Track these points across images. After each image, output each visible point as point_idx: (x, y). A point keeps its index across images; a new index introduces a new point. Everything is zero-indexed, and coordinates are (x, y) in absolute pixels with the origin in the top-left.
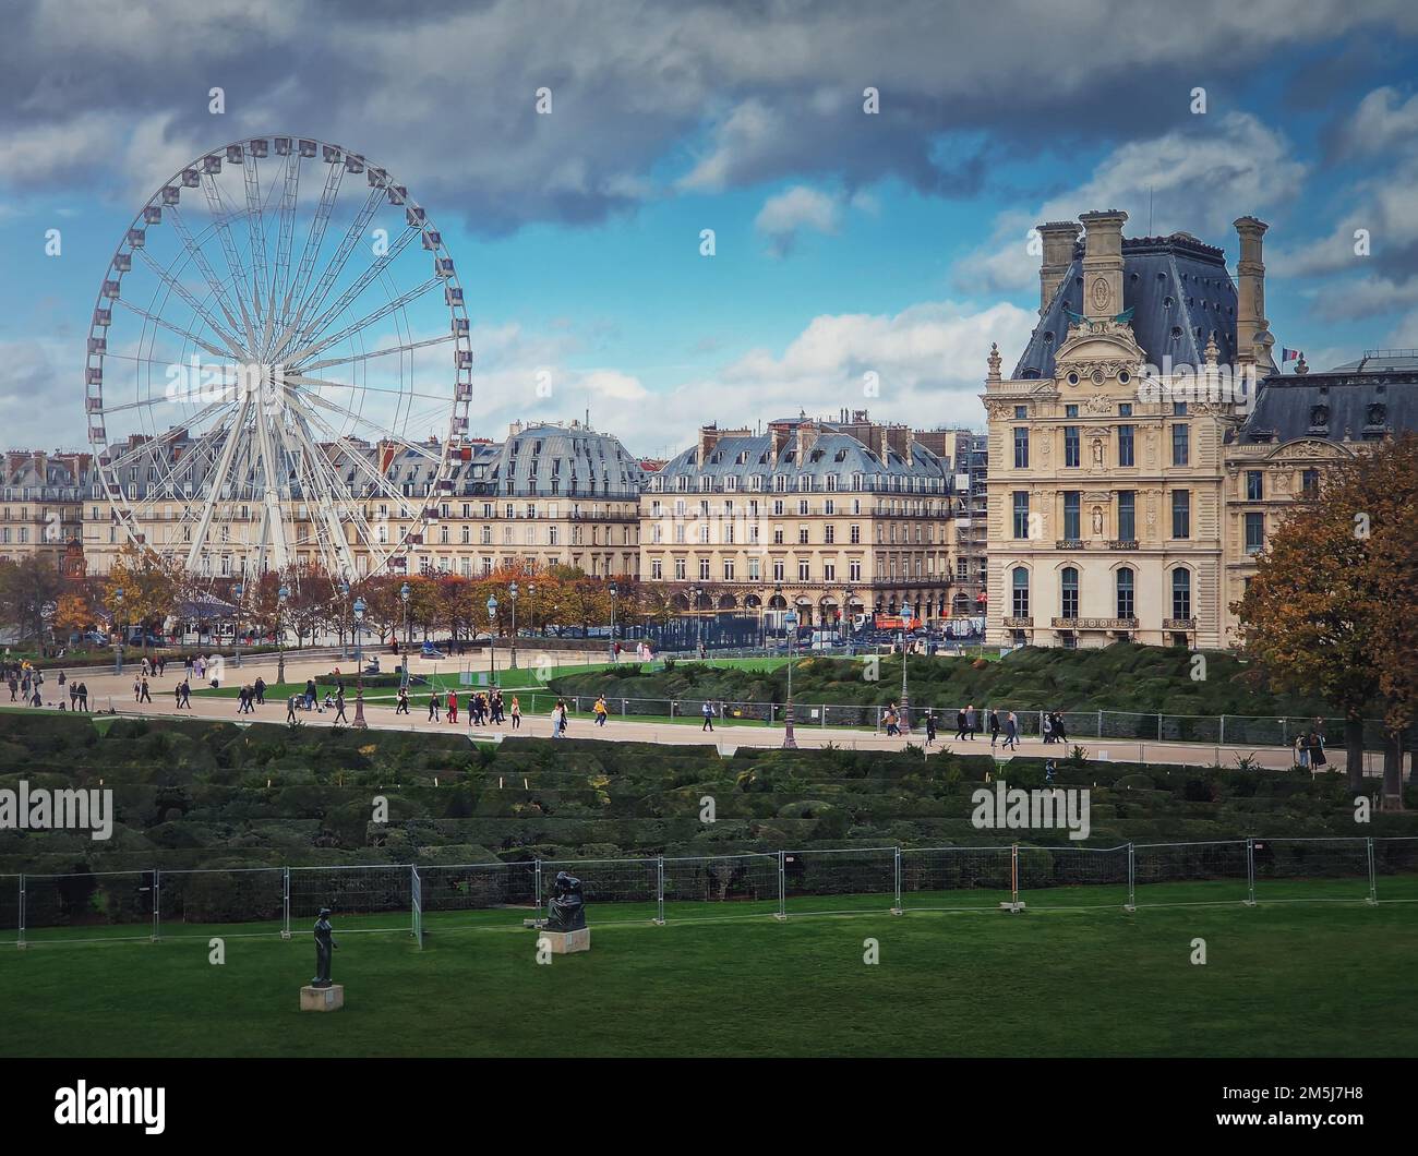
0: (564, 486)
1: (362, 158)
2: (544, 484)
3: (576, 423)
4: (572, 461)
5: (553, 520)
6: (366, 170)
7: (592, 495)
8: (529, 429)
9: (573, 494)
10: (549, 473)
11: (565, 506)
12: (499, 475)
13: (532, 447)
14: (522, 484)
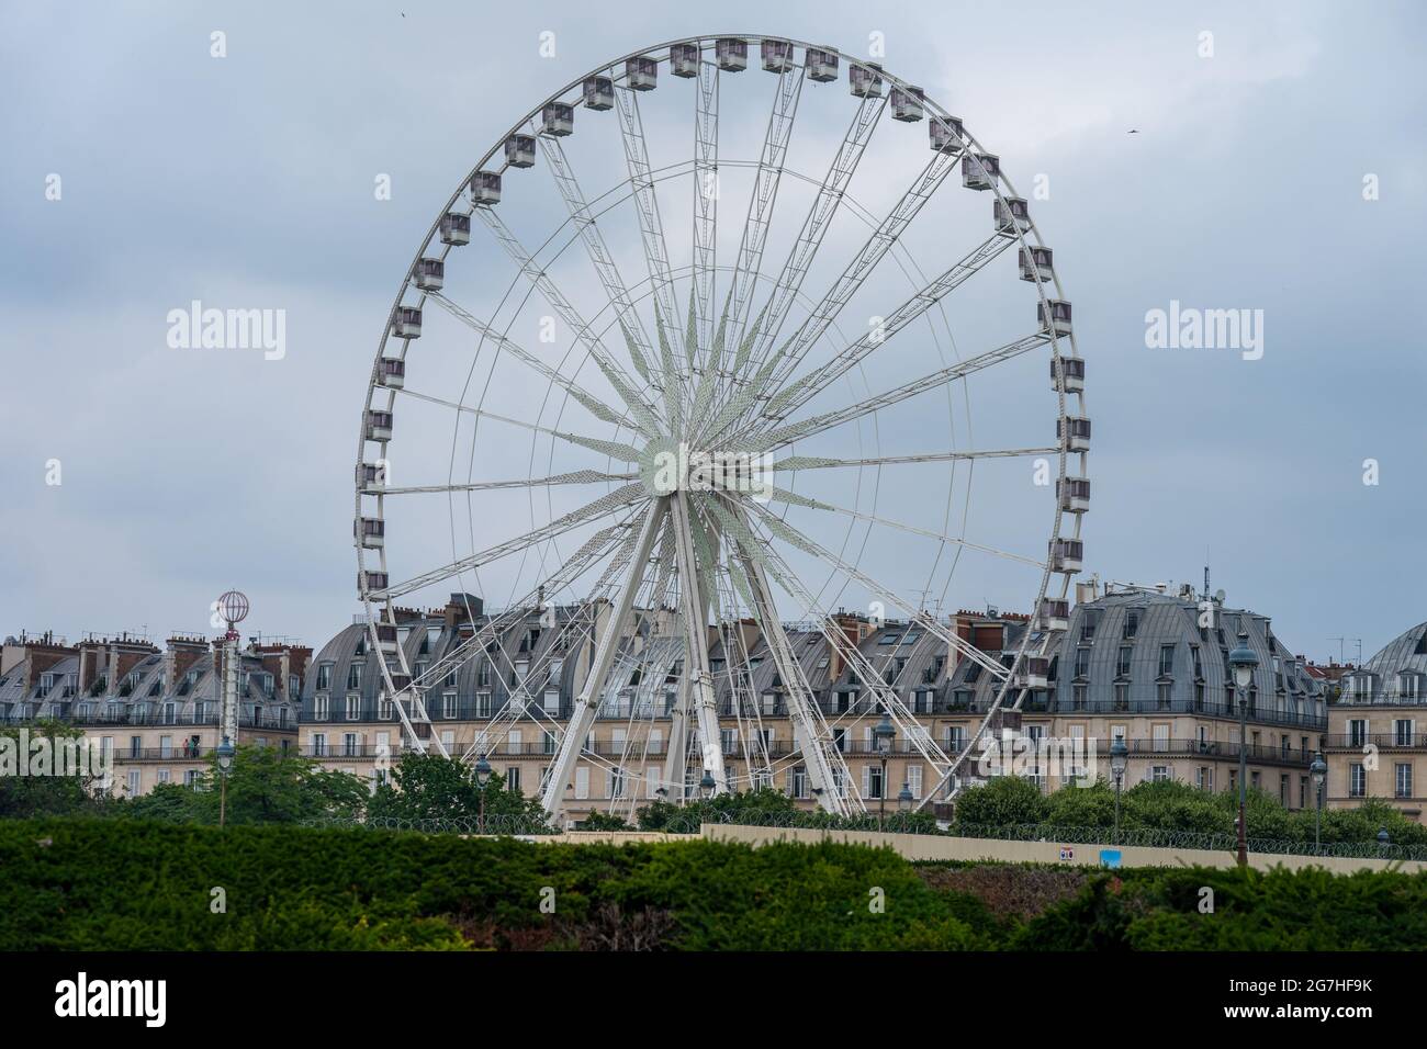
0: (1182, 692)
1: (919, 93)
2: (1143, 687)
3: (1187, 589)
4: (1195, 649)
5: (1159, 755)
6: (927, 117)
7: (1227, 713)
8: (1109, 595)
9: (1196, 708)
10: (1152, 671)
11: (1185, 729)
12: (1060, 674)
13: (1120, 623)
14: (1101, 690)
